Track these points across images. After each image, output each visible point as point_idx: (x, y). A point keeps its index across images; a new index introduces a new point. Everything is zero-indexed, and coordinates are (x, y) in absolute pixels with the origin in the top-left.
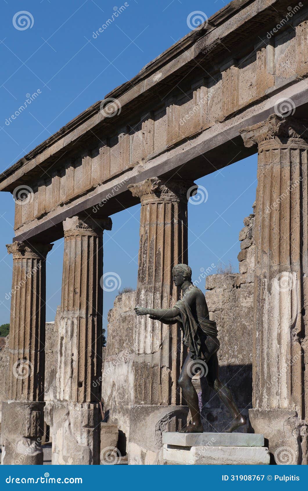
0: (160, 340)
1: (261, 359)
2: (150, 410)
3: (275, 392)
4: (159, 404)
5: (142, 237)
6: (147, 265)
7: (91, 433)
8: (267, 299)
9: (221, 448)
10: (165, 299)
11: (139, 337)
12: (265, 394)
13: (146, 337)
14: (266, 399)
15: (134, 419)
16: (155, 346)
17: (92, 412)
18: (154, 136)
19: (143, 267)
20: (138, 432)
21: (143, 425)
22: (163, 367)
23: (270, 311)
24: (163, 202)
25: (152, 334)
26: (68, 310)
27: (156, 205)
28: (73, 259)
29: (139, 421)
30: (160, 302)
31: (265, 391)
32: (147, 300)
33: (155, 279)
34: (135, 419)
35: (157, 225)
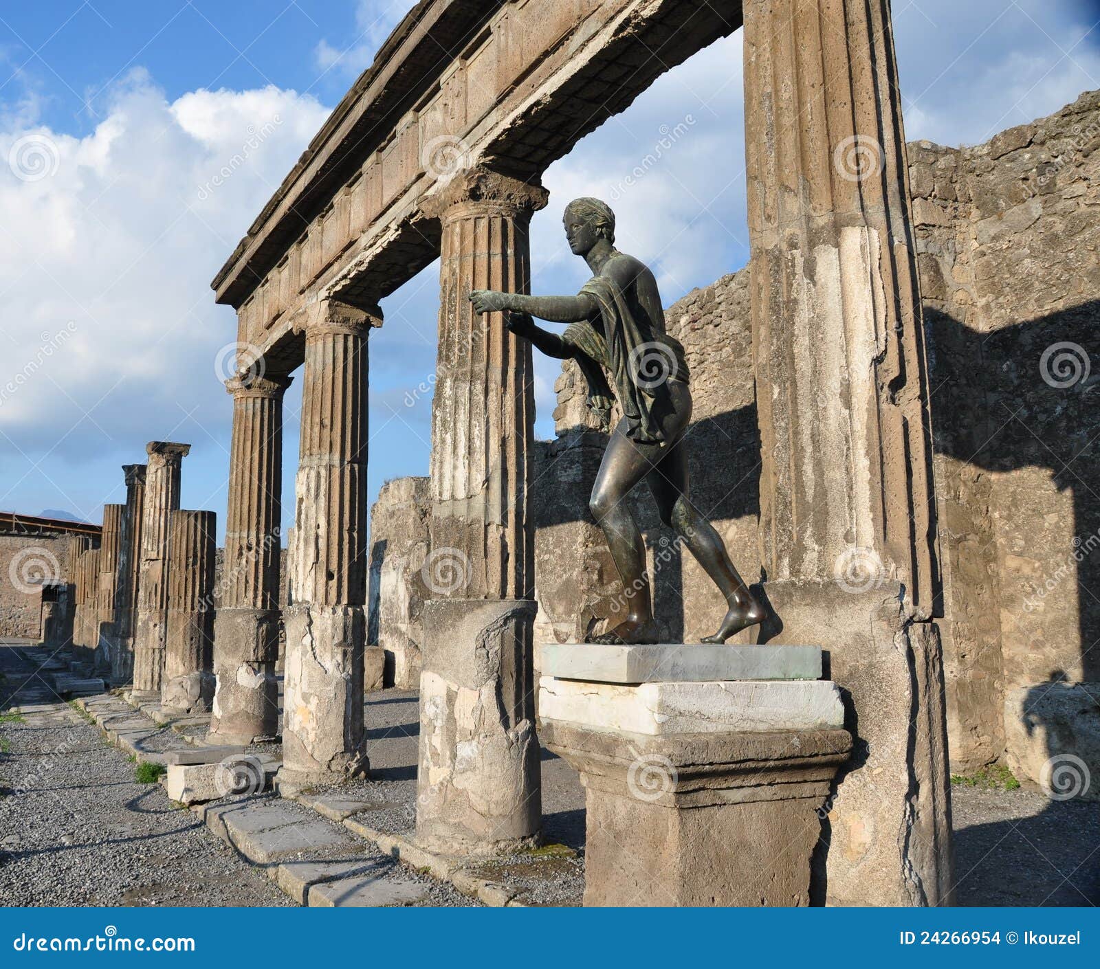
0: (483, 472)
1: (792, 452)
2: (465, 609)
3: (841, 532)
4: (482, 598)
5: (445, 284)
6: (456, 334)
7: (349, 655)
8: (803, 297)
9: (725, 685)
10: (492, 395)
11: (441, 468)
12: (809, 541)
13: (455, 467)
14: (815, 555)
15: (431, 626)
16: (474, 485)
17: (350, 621)
18: (466, 102)
19: (449, 336)
20: (440, 650)
21: (451, 637)
22: (489, 525)
23: (815, 327)
24: (486, 215)
25: (467, 462)
26: (311, 454)
27: (472, 222)
28: (319, 372)
29: (443, 629)
30: (483, 398)
31: (809, 532)
32: (456, 396)
33: (472, 357)
34: (434, 626)
35: (475, 257)
